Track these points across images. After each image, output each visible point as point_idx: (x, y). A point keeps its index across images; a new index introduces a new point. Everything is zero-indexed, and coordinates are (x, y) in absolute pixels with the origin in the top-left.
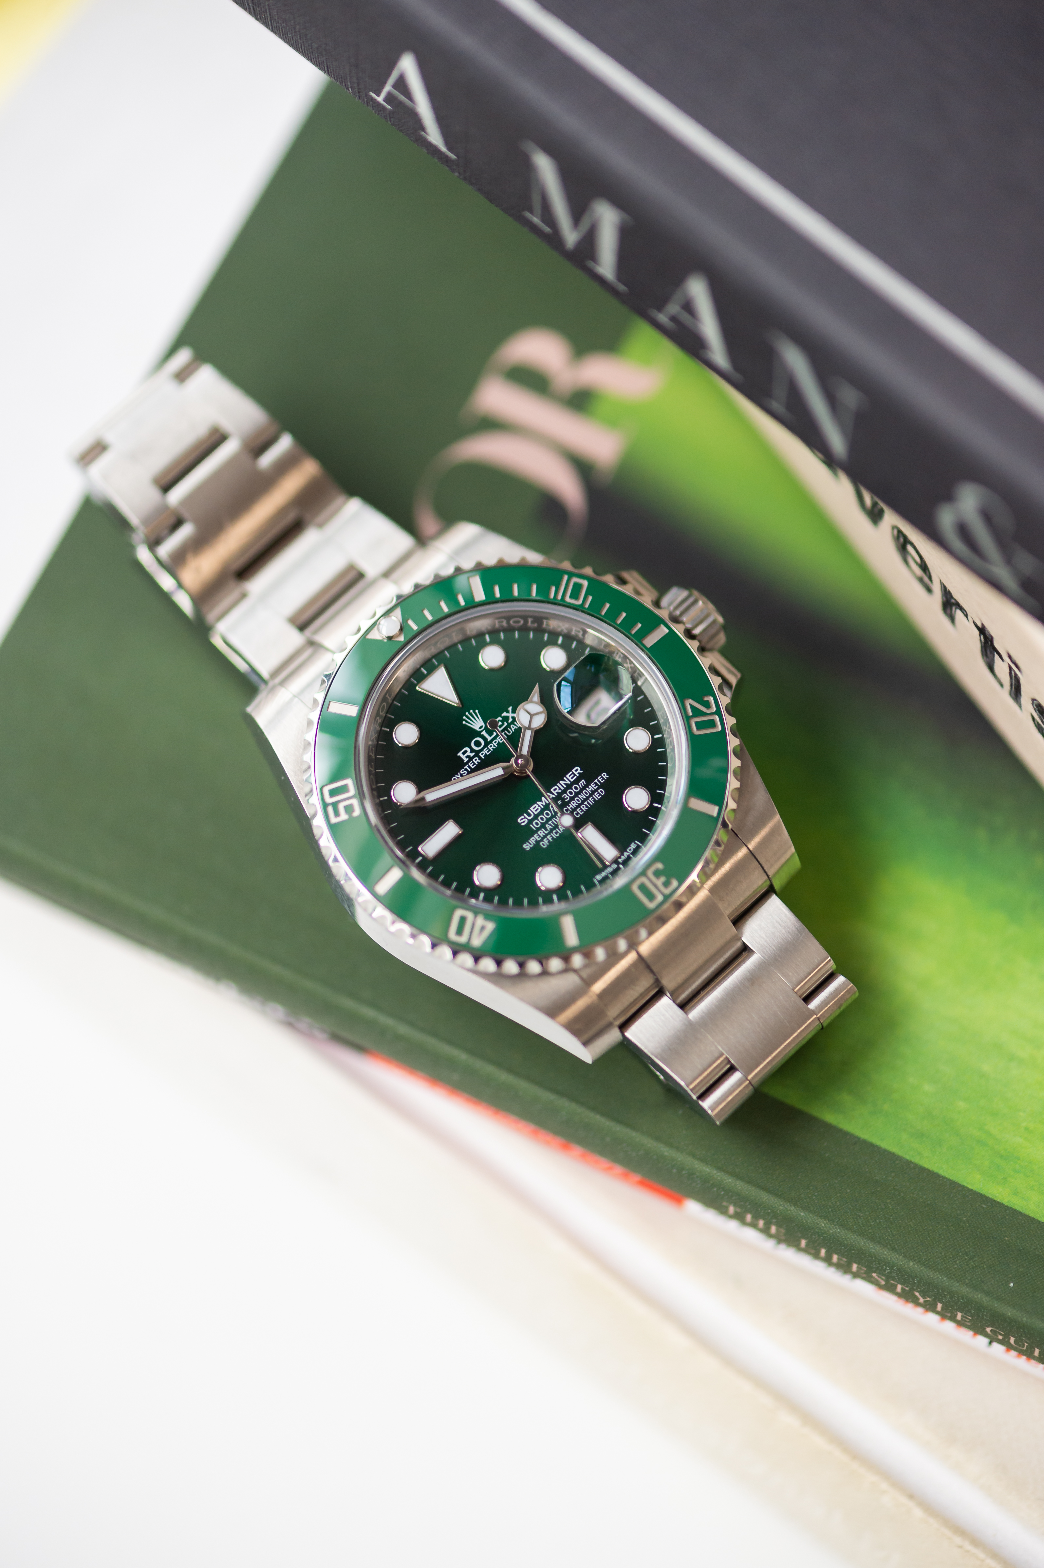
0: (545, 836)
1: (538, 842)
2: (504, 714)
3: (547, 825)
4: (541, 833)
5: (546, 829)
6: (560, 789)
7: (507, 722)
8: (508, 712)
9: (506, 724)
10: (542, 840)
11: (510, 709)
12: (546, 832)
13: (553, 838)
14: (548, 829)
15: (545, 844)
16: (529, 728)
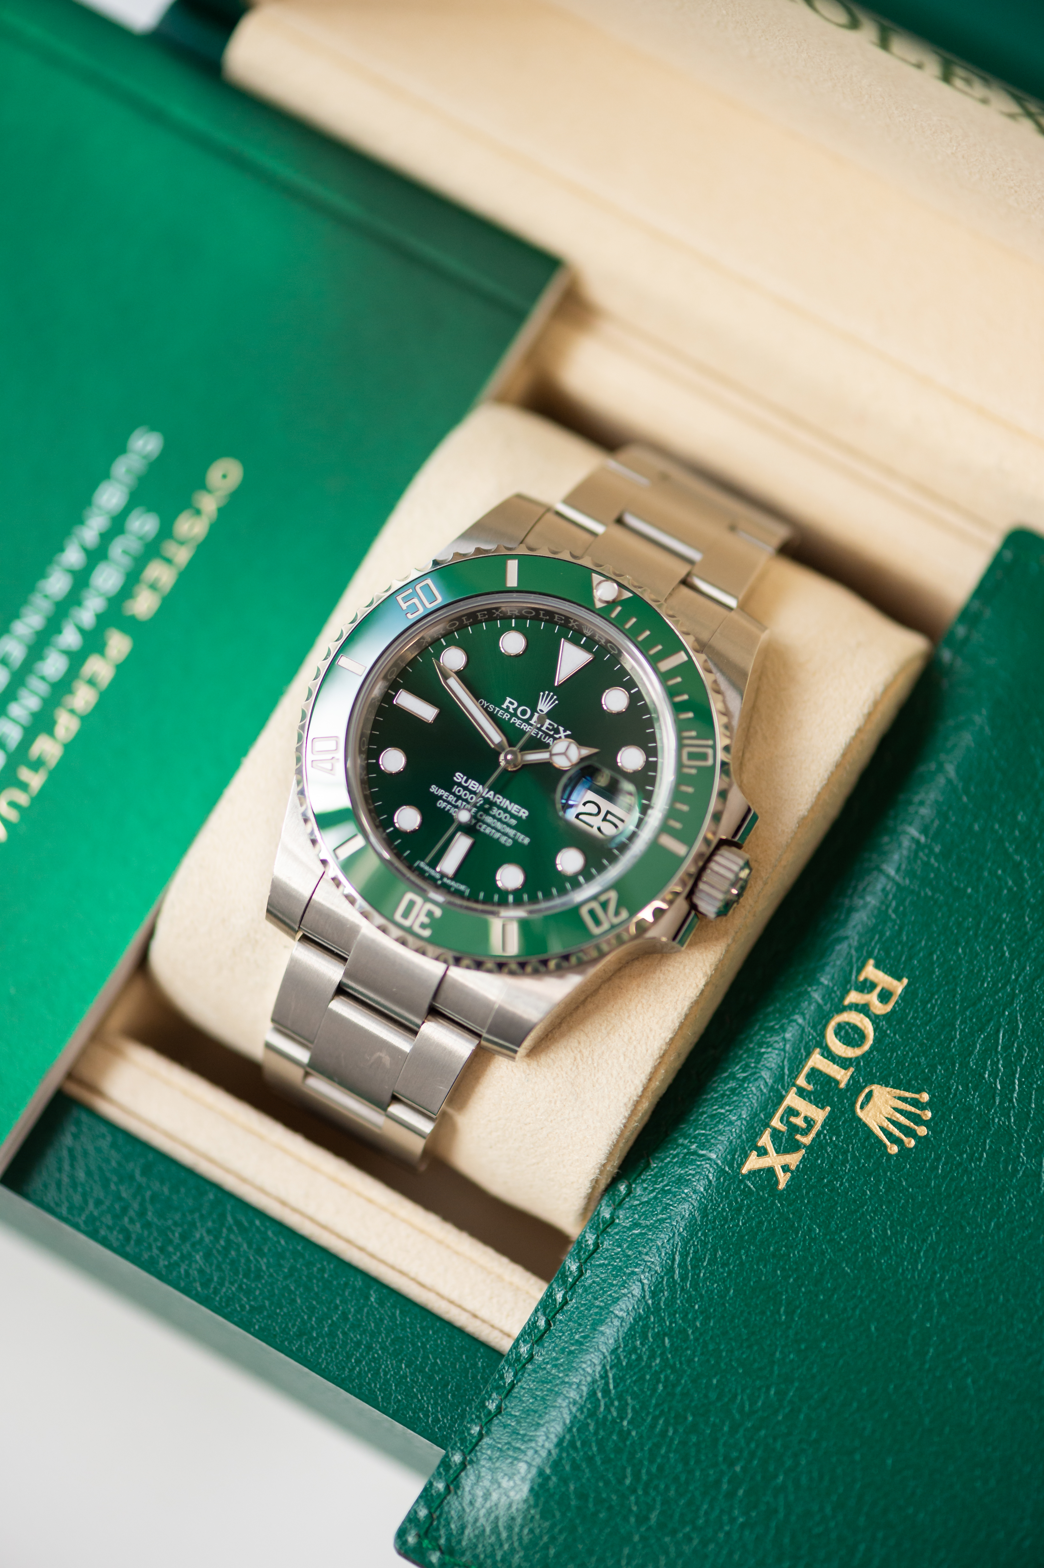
0: (449, 803)
1: (441, 797)
2: (561, 729)
3: (460, 801)
4: (452, 798)
5: (456, 801)
6: (501, 802)
7: (554, 734)
8: (564, 731)
9: (552, 733)
10: (444, 801)
11: (568, 732)
12: (453, 803)
13: (449, 810)
14: (457, 804)
15: (441, 804)
16: (551, 755)
